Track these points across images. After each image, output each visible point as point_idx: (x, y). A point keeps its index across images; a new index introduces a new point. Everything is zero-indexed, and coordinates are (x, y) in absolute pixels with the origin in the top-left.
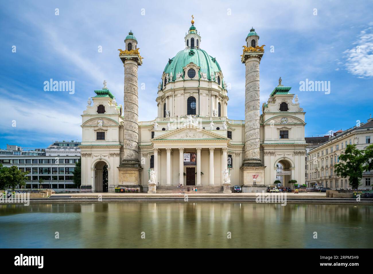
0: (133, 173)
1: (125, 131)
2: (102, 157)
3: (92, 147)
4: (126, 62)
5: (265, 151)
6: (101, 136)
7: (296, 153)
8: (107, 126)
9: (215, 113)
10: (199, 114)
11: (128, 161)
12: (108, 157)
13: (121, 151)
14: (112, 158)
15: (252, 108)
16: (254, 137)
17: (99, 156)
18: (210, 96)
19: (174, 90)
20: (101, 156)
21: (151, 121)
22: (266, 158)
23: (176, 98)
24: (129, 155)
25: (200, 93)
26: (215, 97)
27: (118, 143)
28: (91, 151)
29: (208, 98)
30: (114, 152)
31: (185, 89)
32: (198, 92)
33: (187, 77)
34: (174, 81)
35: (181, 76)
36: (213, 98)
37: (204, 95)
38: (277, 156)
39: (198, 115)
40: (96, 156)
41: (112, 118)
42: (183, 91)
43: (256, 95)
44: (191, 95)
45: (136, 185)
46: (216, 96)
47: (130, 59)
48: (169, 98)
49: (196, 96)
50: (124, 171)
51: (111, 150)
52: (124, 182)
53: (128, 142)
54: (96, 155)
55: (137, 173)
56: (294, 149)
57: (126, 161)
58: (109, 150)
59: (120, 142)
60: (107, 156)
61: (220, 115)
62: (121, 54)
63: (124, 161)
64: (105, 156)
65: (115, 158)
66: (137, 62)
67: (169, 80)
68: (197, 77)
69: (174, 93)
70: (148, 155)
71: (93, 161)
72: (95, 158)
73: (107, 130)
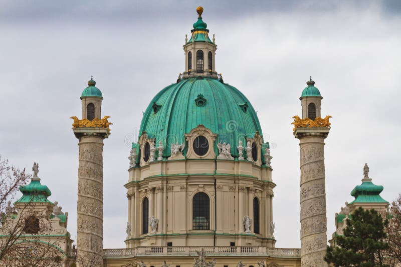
9: (248, 223)
18: (237, 190)
19: (166, 179)
23: (170, 194)
25: (217, 186)
26: (247, 192)
29: (231, 194)
31: (188, 178)
32: (213, 184)
33: (192, 154)
34: (166, 159)
36: (242, 194)
37: (226, 189)
39: (215, 229)
42: (185, 181)
44: (201, 190)
46: (248, 188)
49: (209, 191)
61: (257, 230)
68: (210, 154)
69: (167, 183)
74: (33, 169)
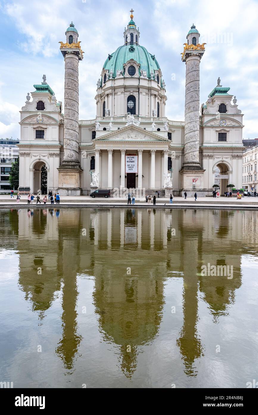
0: (73, 175)
1: (65, 130)
2: (42, 157)
3: (31, 146)
5: (204, 154)
6: (40, 134)
7: (234, 157)
8: (47, 125)
9: (155, 113)
10: (139, 114)
11: (68, 162)
12: (47, 157)
13: (60, 151)
14: (51, 159)
15: (192, 109)
16: (194, 140)
17: (38, 156)
18: (150, 95)
19: (114, 88)
20: (40, 156)
21: (92, 120)
22: (205, 161)
23: (116, 97)
24: (69, 155)
25: (140, 92)
27: (57, 143)
28: (30, 150)
29: (147, 97)
30: (54, 152)
31: (125, 87)
32: (138, 91)
33: (127, 75)
34: (114, 78)
35: (121, 73)
36: (153, 97)
37: (144, 94)
38: (215, 159)
40: (35, 156)
41: (52, 115)
42: (123, 89)
43: (196, 95)
44: (132, 94)
45: (76, 187)
46: (155, 95)
47: (71, 53)
48: (109, 96)
49: (136, 95)
50: (64, 172)
51: (50, 149)
52: (64, 184)
53: (68, 142)
55: (77, 175)
56: (232, 153)
57: (66, 162)
58: (48, 149)
59: (60, 142)
60: (46, 156)
61: (158, 116)
62: (62, 47)
63: (64, 162)
64: (44, 156)
65: (54, 158)
66: (78, 56)
67: (109, 76)
68: (137, 75)
69: (114, 91)
70: (89, 156)
71: (32, 161)
72: (34, 158)
73: (46, 129)
74: (43, 78)
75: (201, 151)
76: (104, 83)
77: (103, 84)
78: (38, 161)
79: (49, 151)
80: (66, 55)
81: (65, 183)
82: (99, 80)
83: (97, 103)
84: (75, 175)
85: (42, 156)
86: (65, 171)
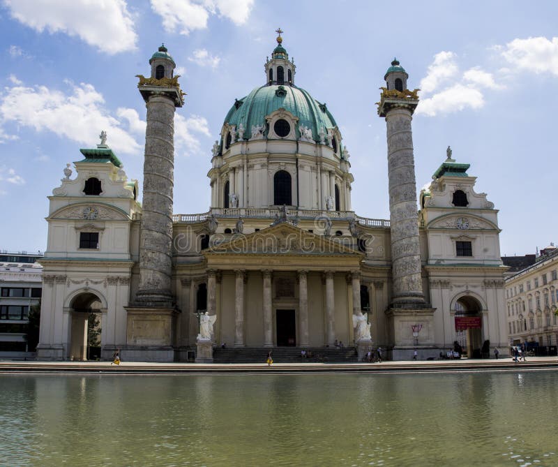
0: (159, 320)
1: (145, 232)
2: (91, 285)
3: (69, 262)
4: (152, 99)
5: (432, 279)
6: (89, 240)
7: (488, 284)
8: (104, 221)
9: (330, 203)
10: (298, 204)
11: (148, 294)
12: (102, 284)
13: (132, 273)
14: (112, 288)
15: (402, 197)
16: (410, 252)
17: (82, 282)
18: (319, 171)
19: (247, 157)
20: (87, 283)
21: (200, 215)
22: (435, 292)
23: (251, 172)
24: (151, 281)
25: (299, 165)
26: (328, 174)
27: (127, 257)
28: (66, 271)
29: (314, 174)
30: (117, 274)
31: (269, 156)
32: (295, 162)
33: (272, 134)
34: (246, 139)
35: (261, 131)
36: (325, 176)
37: (307, 168)
38: (454, 288)
39: (296, 205)
40: (77, 283)
41: (117, 205)
42: (266, 159)
43: (409, 174)
44: (282, 168)
46: (330, 172)
47: (160, 94)
48: (236, 171)
49: (291, 170)
50: (139, 314)
51: (111, 269)
52: (138, 338)
53: (150, 254)
54: (76, 280)
55: (168, 320)
57: (143, 294)
58: (106, 269)
59: (131, 255)
60: (100, 282)
61: (338, 208)
62: (141, 84)
63: (140, 294)
64: (96, 283)
65: (118, 287)
66: (174, 100)
67: (237, 137)
68: (292, 135)
69: (248, 162)
70: (193, 284)
71: (69, 293)
72: (73, 287)
73: (103, 229)
74: (101, 137)
75: (426, 275)
76: (227, 148)
77: (224, 151)
78: (82, 291)
79: (108, 272)
80: (150, 97)
81: (141, 336)
82: (217, 142)
83: (212, 184)
84: (164, 321)
85: (92, 282)
86: (141, 313)
